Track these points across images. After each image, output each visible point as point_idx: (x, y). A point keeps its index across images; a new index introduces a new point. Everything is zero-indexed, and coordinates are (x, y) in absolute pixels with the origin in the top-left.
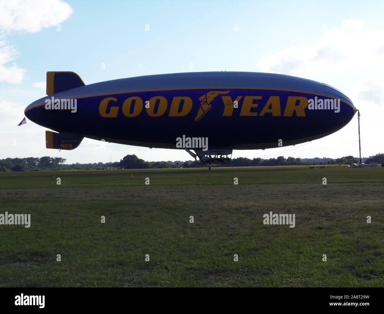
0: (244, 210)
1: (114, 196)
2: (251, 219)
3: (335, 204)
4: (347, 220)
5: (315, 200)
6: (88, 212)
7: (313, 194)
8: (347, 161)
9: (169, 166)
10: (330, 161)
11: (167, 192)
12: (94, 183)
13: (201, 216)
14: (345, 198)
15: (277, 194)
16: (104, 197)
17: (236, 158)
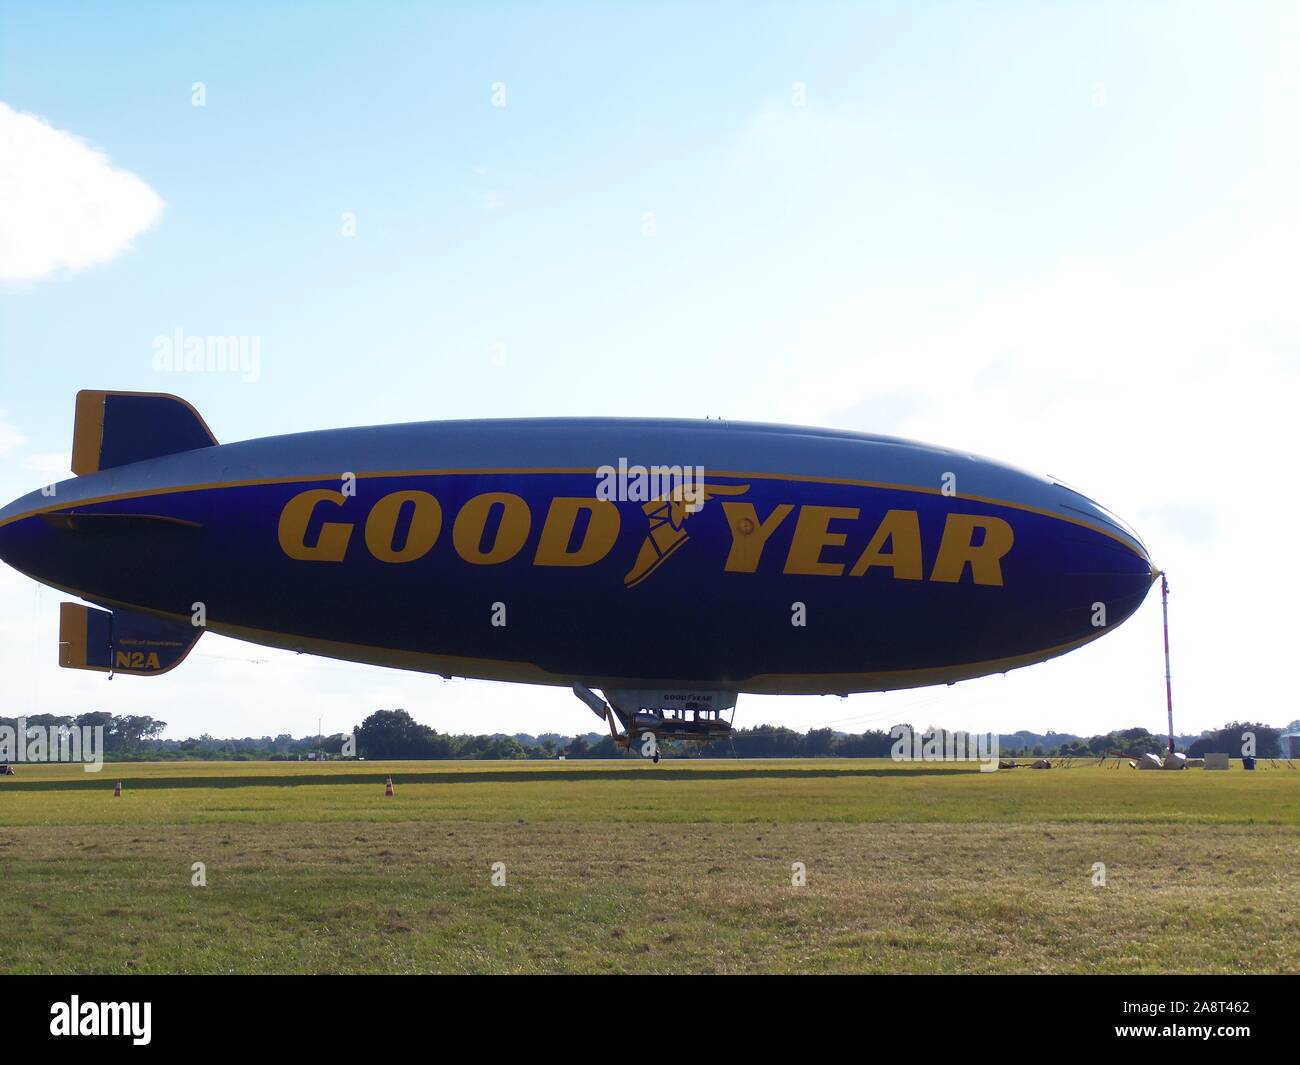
0: (766, 913)
1: (322, 857)
2: (788, 948)
3: (1081, 897)
4: (1122, 956)
5: (1014, 882)
6: (226, 914)
7: (1008, 862)
8: (1126, 745)
9: (518, 751)
10: (1069, 745)
11: (507, 846)
12: (256, 810)
13: (616, 934)
14: (1115, 878)
15: (884, 859)
16: (288, 860)
17: (751, 728)
